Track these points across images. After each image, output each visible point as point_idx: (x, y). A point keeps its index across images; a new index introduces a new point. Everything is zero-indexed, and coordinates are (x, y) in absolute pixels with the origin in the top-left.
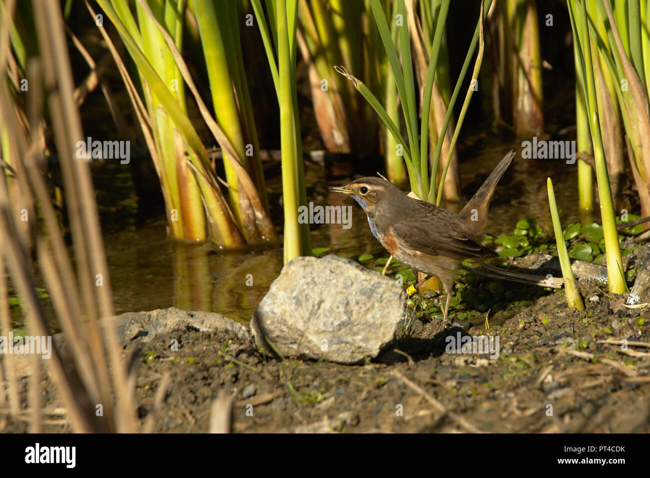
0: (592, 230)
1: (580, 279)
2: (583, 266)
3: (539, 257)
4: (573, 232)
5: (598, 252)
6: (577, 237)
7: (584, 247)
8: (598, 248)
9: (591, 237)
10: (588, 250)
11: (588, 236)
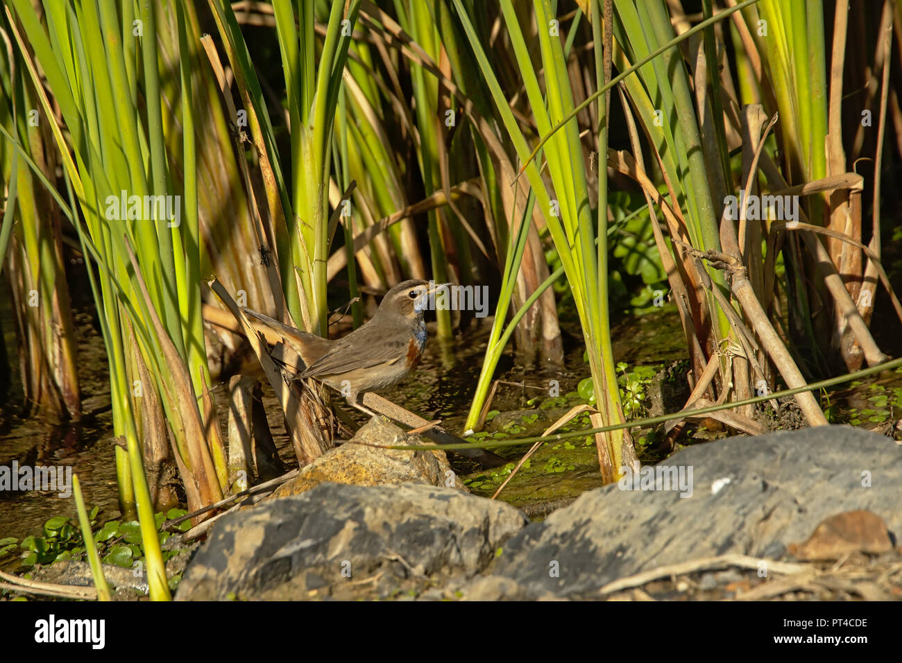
0: (132, 529)
1: (117, 589)
2: (121, 574)
3: (69, 565)
4: (110, 531)
5: (140, 554)
6: (114, 538)
7: (122, 549)
8: (139, 550)
9: (130, 537)
10: (128, 552)
11: (128, 536)
